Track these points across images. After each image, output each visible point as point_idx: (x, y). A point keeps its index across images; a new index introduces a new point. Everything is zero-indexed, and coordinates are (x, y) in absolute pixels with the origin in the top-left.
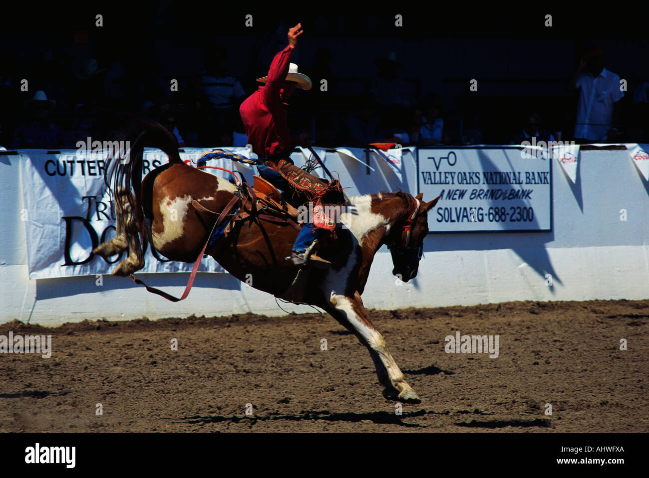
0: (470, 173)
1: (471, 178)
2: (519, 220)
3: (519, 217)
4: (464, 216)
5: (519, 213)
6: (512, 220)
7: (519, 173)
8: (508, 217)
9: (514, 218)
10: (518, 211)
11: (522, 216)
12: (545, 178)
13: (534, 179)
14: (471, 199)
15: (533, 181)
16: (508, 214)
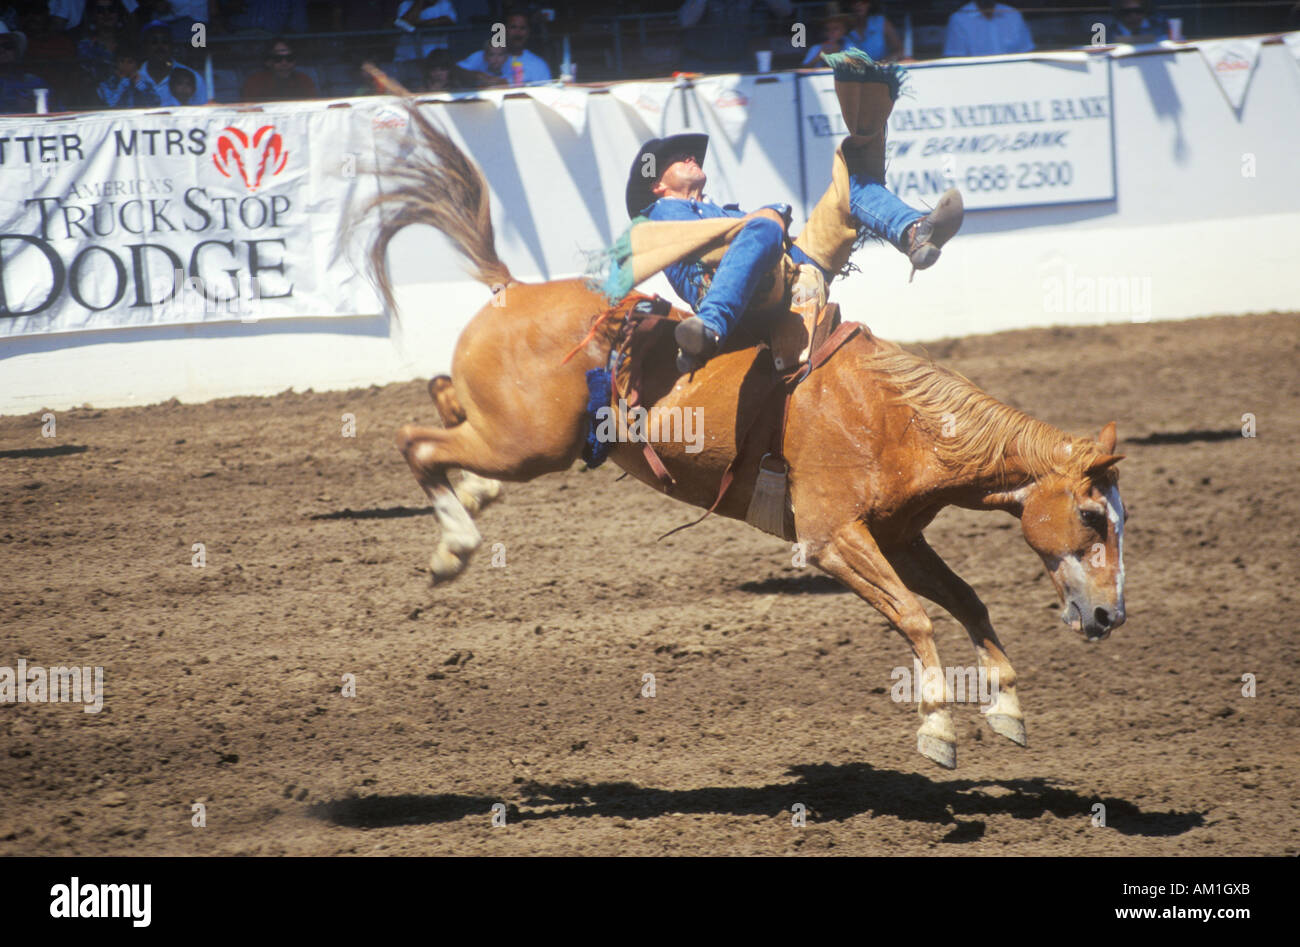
0: (921, 111)
1: (924, 119)
2: (1038, 185)
3: (1038, 180)
4: (910, 187)
5: (1040, 174)
6: (1022, 187)
7: (1037, 104)
8: (1013, 183)
9: (1027, 182)
10: (1036, 169)
11: (1045, 178)
12: (1099, 108)
13: (1071, 111)
14: (926, 155)
15: (1069, 116)
16: (1012, 176)
